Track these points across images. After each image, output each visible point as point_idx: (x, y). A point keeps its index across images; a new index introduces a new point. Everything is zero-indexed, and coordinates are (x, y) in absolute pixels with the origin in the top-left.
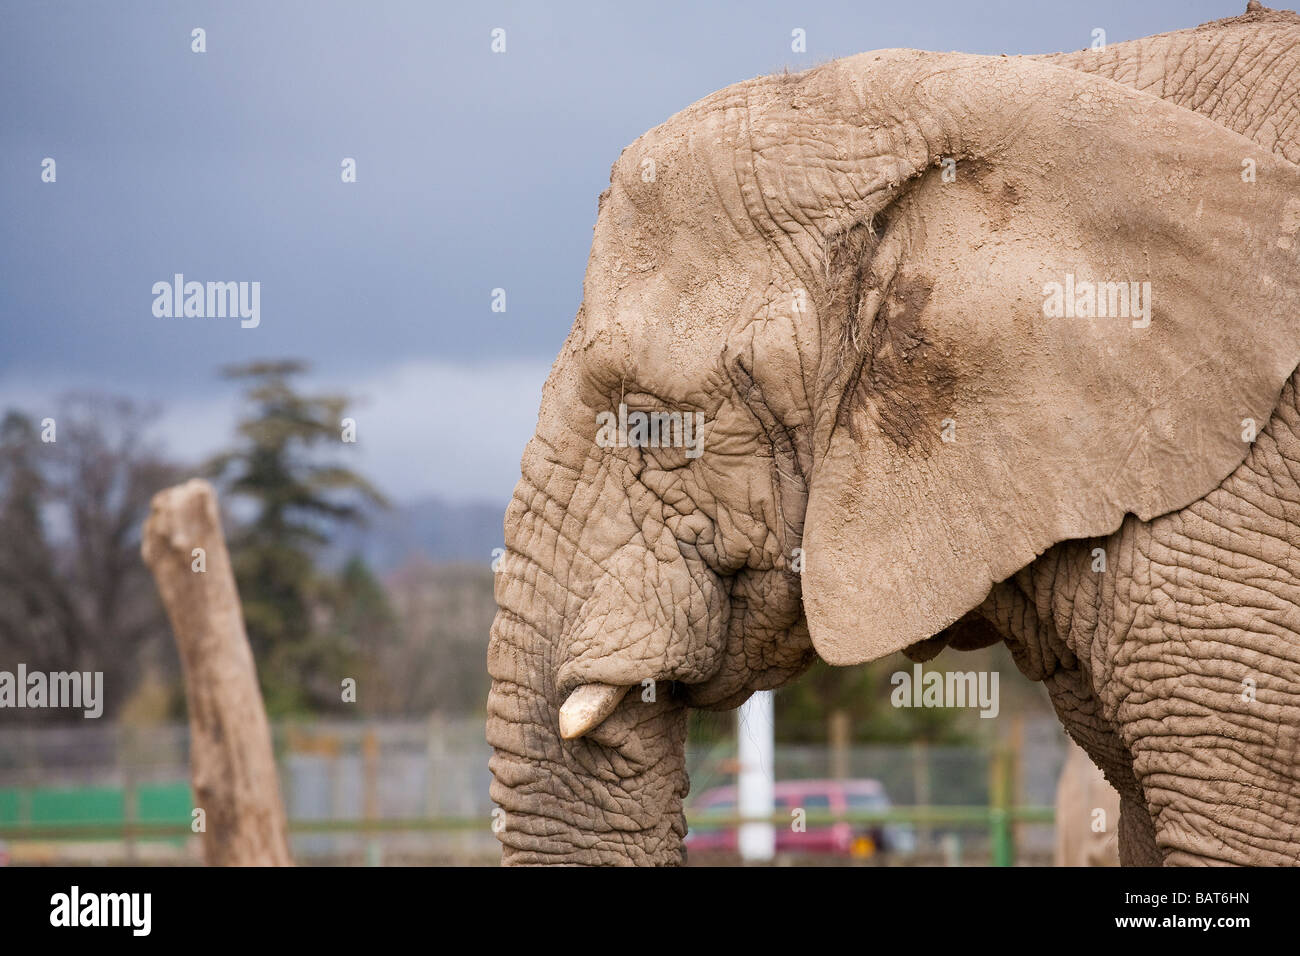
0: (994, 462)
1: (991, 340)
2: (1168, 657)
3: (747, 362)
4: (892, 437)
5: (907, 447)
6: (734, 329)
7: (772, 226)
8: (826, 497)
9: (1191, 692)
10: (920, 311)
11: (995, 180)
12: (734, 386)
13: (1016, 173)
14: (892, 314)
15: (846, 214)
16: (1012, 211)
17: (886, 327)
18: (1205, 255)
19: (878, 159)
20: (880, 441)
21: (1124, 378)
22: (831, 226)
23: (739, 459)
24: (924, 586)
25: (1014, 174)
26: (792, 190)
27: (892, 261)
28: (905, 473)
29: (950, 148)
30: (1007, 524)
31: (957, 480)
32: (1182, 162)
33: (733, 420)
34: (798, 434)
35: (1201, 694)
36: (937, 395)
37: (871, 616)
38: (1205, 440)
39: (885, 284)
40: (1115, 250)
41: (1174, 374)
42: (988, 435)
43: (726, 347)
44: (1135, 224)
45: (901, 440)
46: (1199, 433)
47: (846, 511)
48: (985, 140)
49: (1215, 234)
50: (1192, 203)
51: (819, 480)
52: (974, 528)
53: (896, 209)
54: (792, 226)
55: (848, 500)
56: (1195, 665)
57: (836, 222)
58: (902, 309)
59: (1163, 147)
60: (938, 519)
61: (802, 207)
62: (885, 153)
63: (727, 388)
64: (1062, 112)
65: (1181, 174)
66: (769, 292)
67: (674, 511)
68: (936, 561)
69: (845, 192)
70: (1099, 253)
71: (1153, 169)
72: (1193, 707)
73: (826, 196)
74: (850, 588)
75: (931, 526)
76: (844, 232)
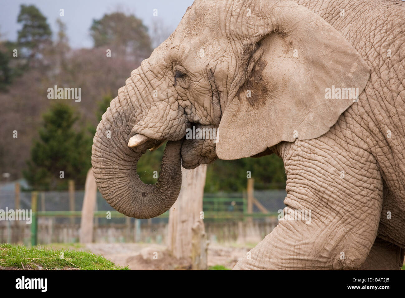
0: (273, 115)
1: (277, 83)
2: (298, 165)
3: (213, 71)
4: (249, 102)
5: (253, 105)
6: (212, 60)
7: (230, 37)
8: (228, 114)
9: (302, 174)
10: (262, 70)
11: (288, 39)
12: (207, 75)
13: (293, 39)
14: (256, 69)
15: (249, 41)
16: (290, 49)
17: (254, 72)
18: (330, 74)
19: (260, 27)
20: (246, 102)
21: (305, 102)
22: (245, 42)
23: (203, 94)
24: (249, 143)
25: (292, 39)
26: (237, 29)
27: (259, 55)
28: (251, 112)
29: (278, 28)
30: (273, 133)
31: (264, 118)
32: (330, 47)
33: (204, 84)
34: (221, 94)
35: (305, 175)
36: (263, 94)
37: (233, 148)
38: (320, 124)
39: (256, 61)
40: (311, 67)
41: (317, 104)
42: (273, 107)
43: (208, 64)
44: (316, 61)
45: (251, 103)
46: (319, 121)
47: (233, 119)
48: (287, 28)
49: (333, 69)
50: (330, 59)
51: (228, 109)
52: (265, 131)
53: (263, 41)
54: (235, 39)
55: (234, 116)
56: (305, 168)
57: (246, 42)
58: (259, 69)
59: (327, 42)
60: (256, 126)
61: (239, 35)
62: (262, 26)
63: (205, 75)
64: (306, 26)
65: (329, 51)
66: (224, 54)
67: (181, 99)
68: (254, 138)
69: (250, 34)
70: (307, 66)
71: (323, 48)
72: (302, 178)
73: (245, 34)
74: (229, 140)
75: (254, 128)
76: (248, 45)
